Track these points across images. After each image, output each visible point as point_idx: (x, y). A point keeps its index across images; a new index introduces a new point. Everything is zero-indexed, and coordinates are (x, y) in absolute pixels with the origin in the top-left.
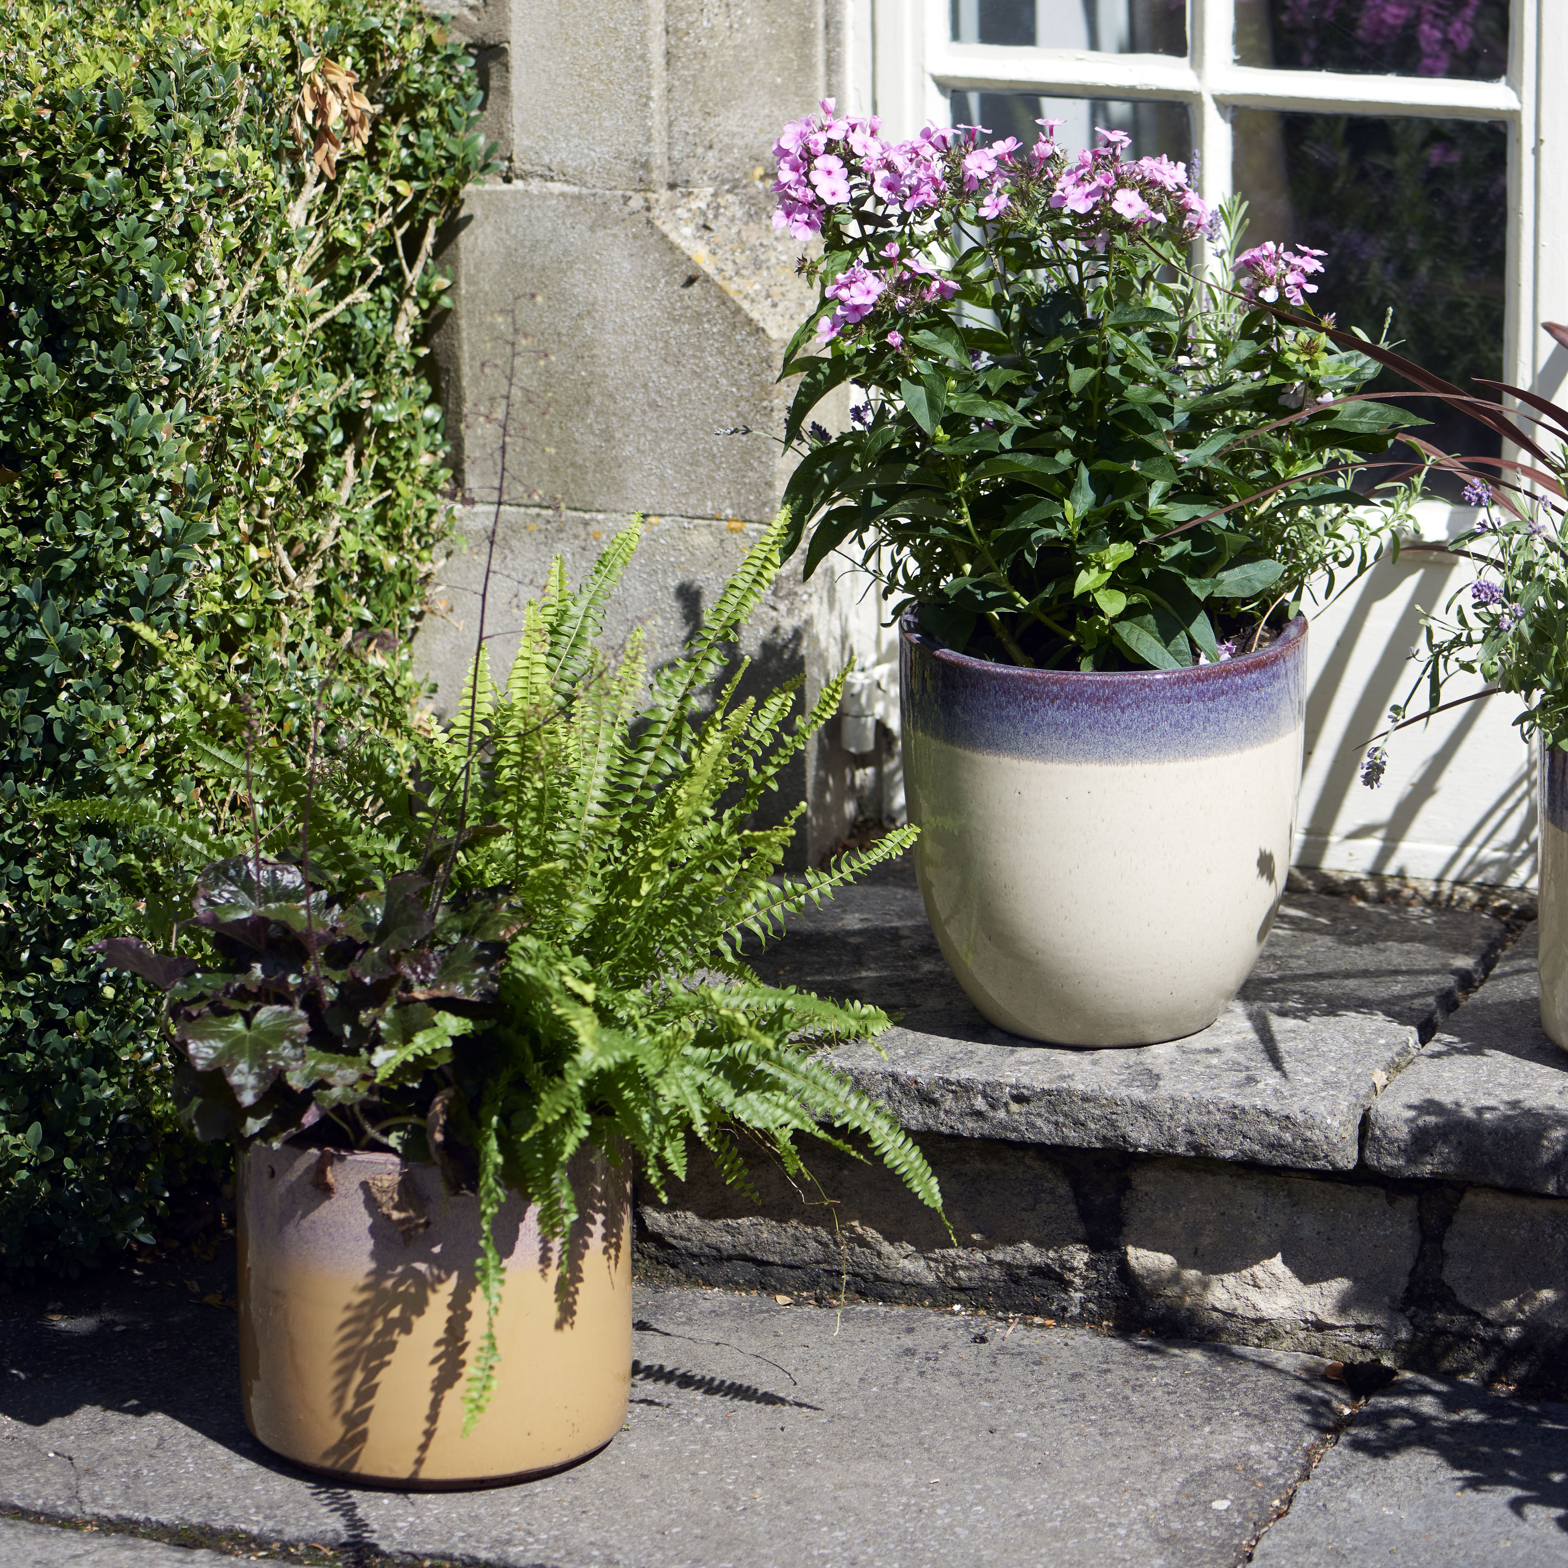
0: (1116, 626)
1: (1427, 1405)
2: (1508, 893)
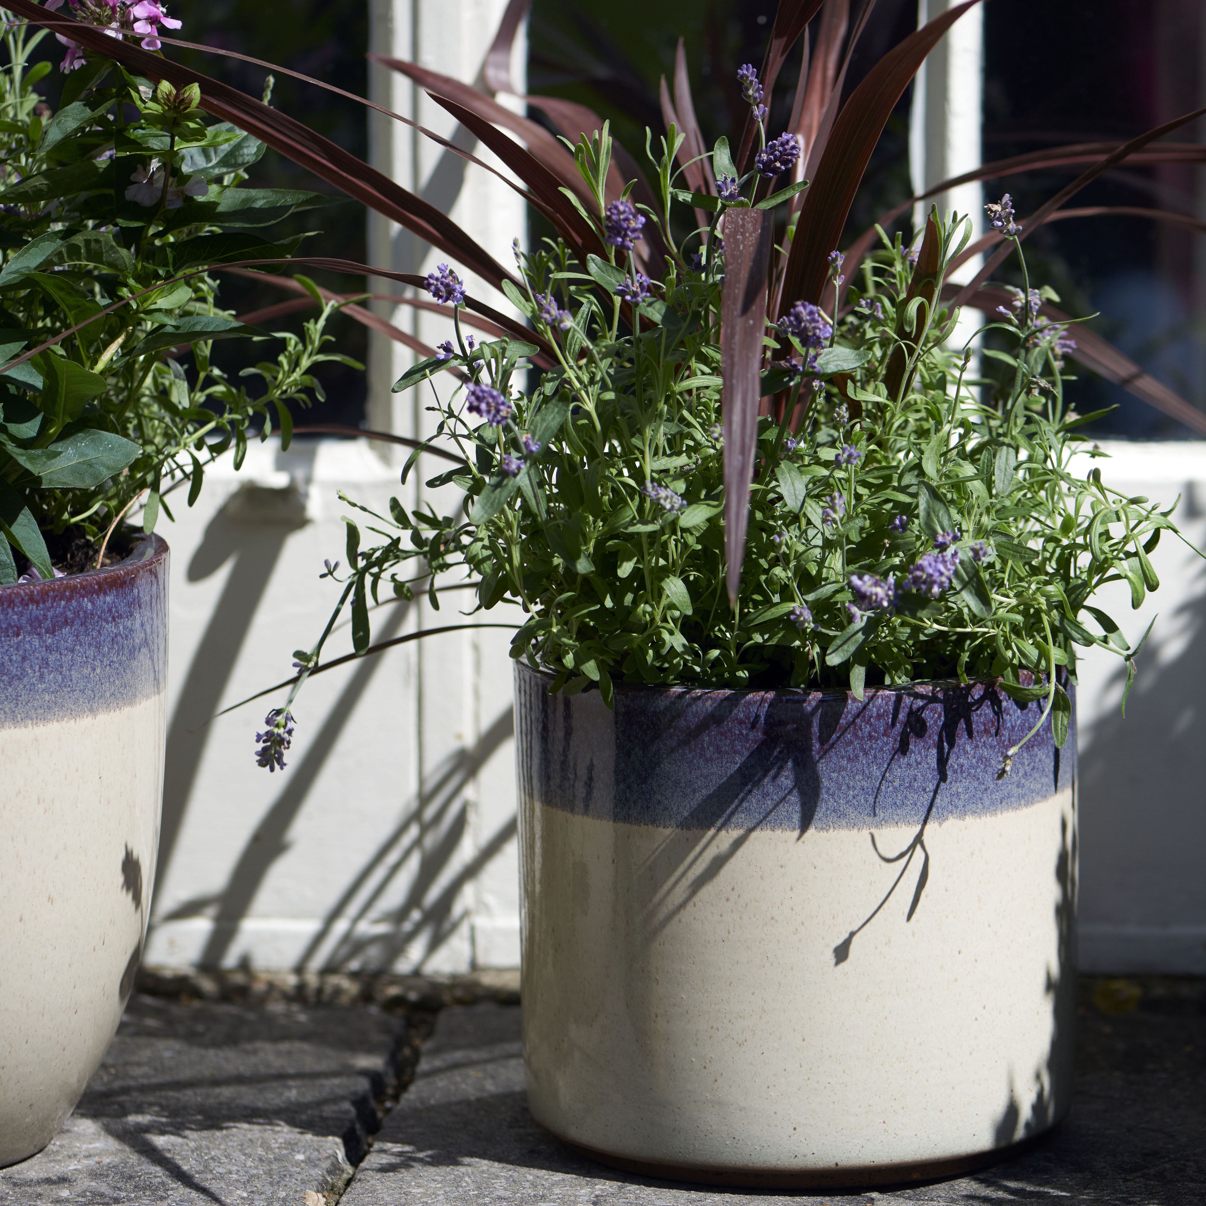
2: (397, 979)
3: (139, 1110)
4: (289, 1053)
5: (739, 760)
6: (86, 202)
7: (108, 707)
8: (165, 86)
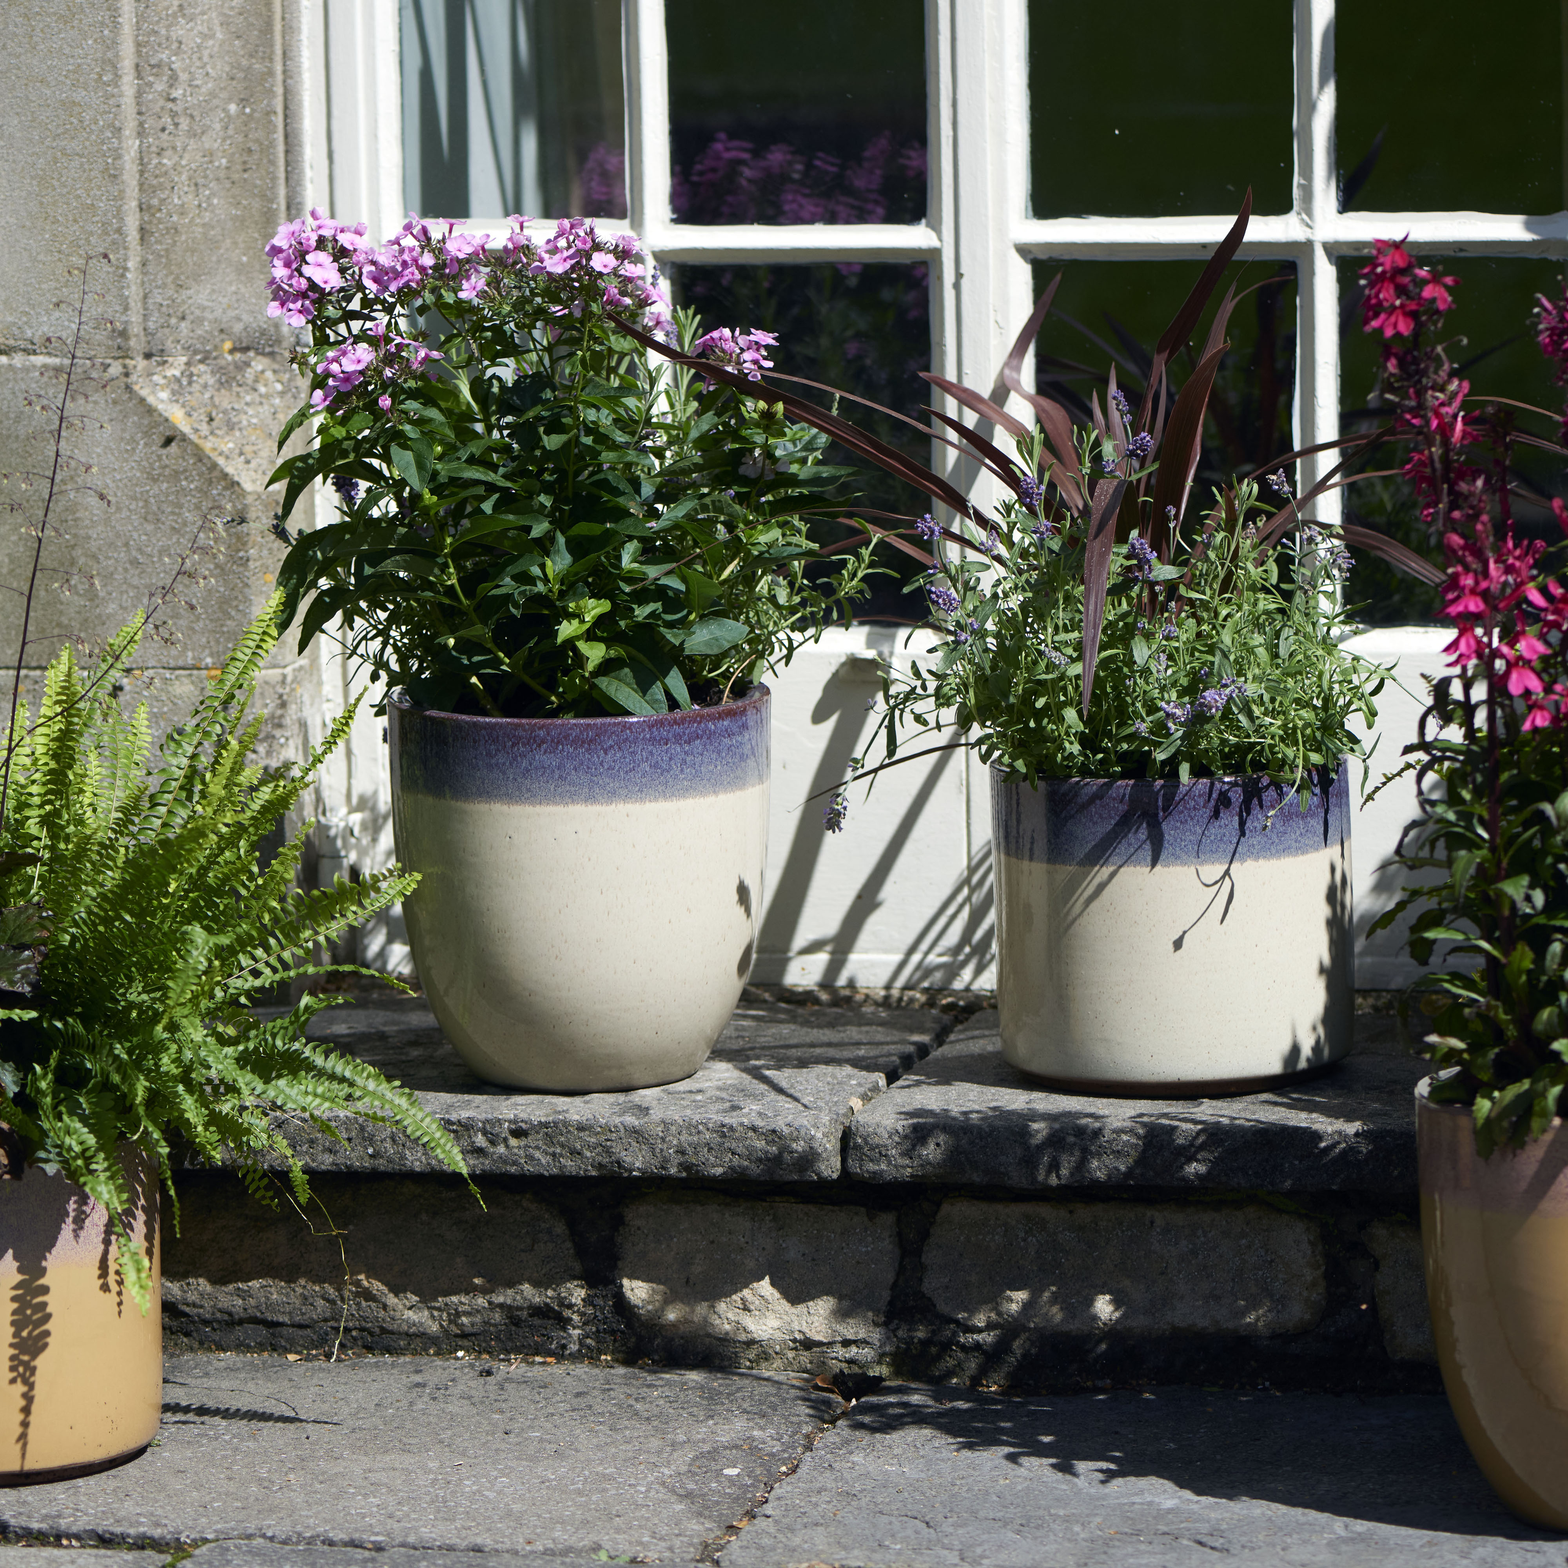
0: (596, 681)
1: (915, 1399)
2: (954, 993)
4: (868, 1032)
5: (1113, 822)
6: (717, 476)
7: (726, 791)
8: (762, 405)
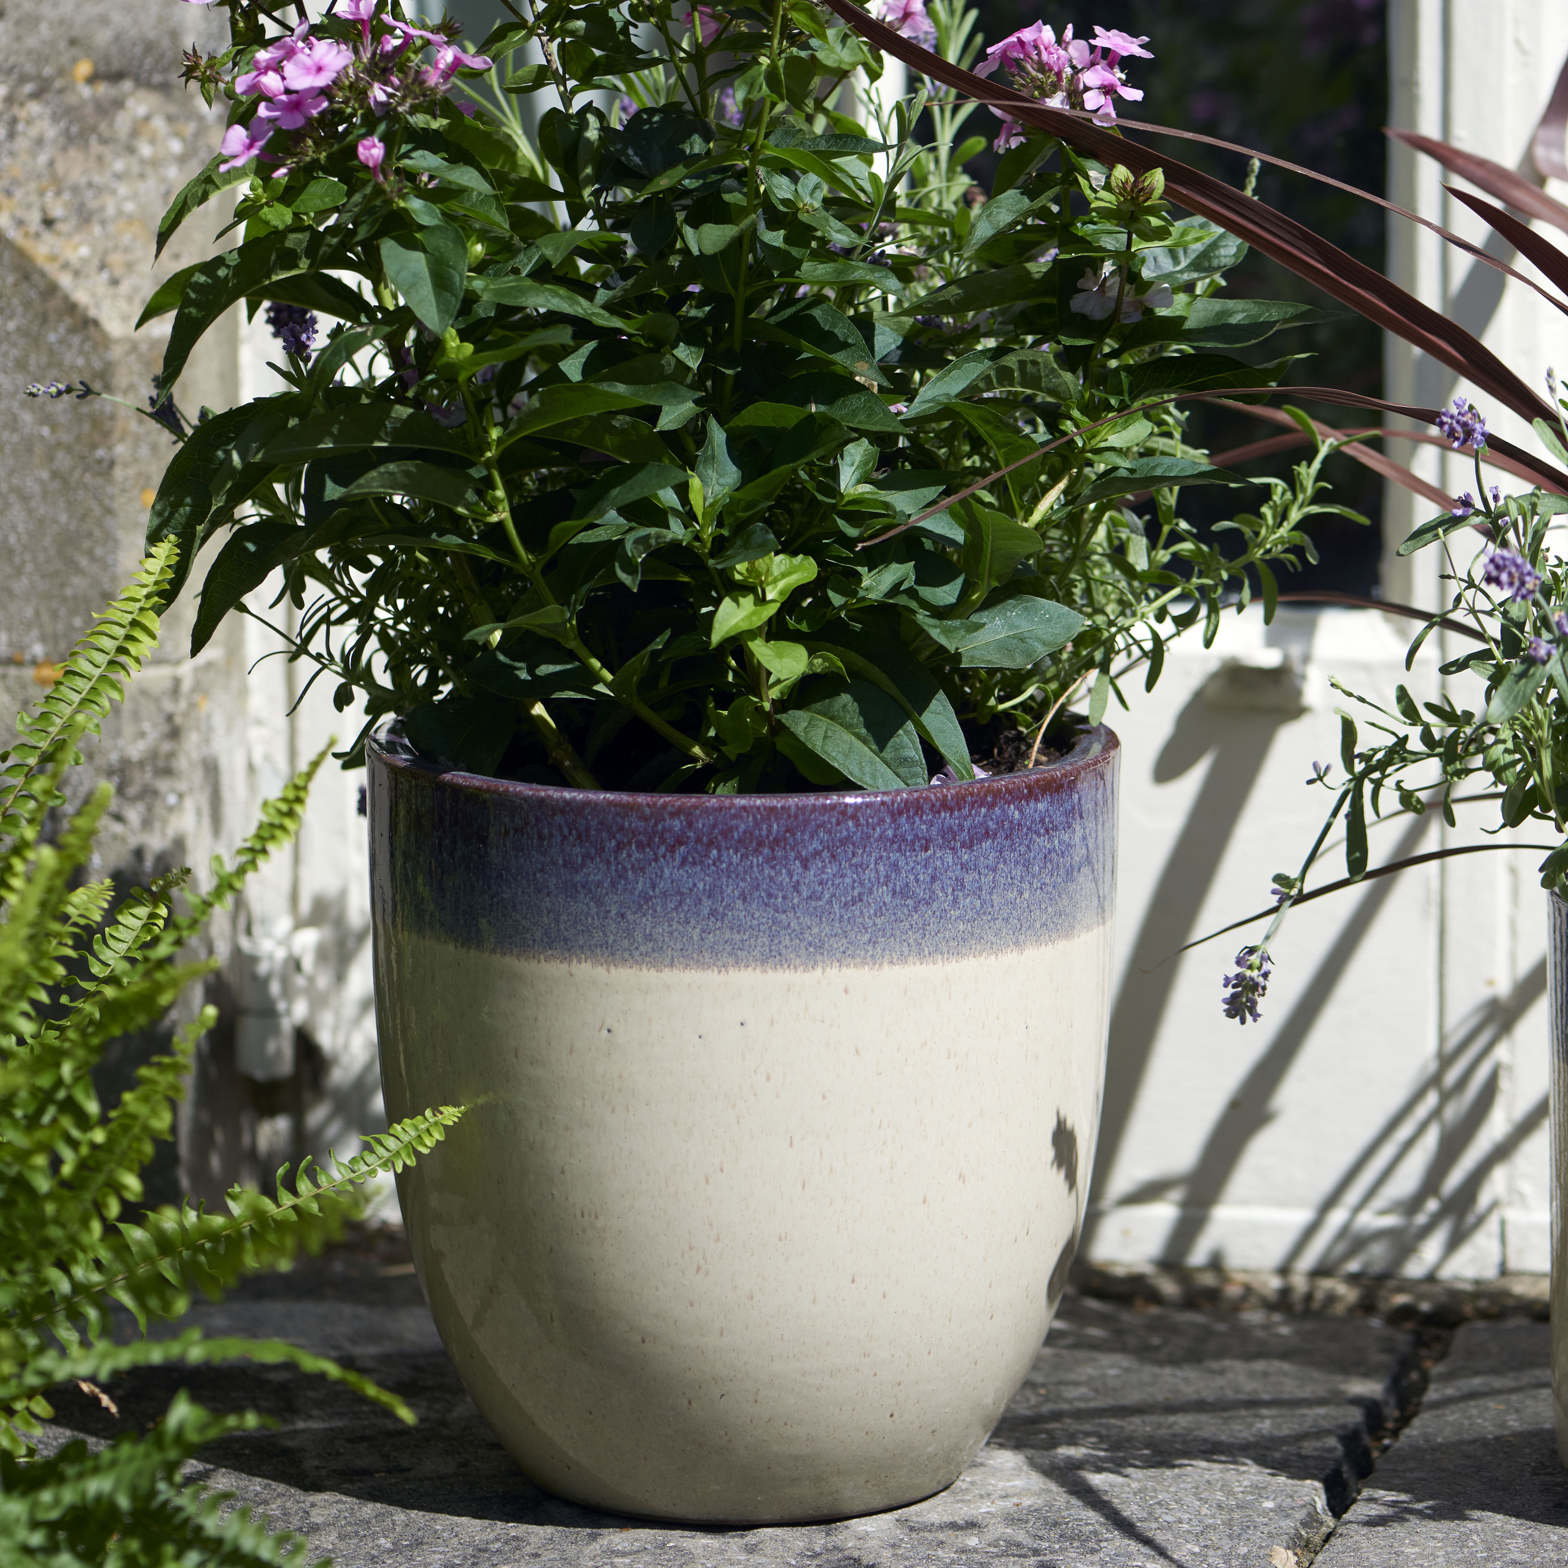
0: (784, 718)
3: (1072, 1441)
4: (1265, 1374)
6: (1023, 314)
7: (1038, 941)
8: (1121, 172)
